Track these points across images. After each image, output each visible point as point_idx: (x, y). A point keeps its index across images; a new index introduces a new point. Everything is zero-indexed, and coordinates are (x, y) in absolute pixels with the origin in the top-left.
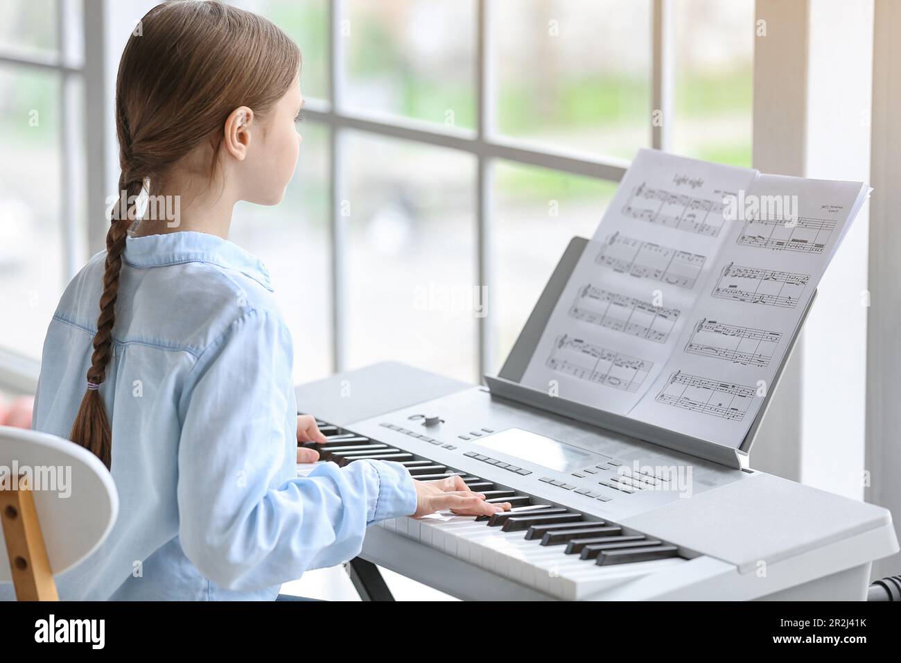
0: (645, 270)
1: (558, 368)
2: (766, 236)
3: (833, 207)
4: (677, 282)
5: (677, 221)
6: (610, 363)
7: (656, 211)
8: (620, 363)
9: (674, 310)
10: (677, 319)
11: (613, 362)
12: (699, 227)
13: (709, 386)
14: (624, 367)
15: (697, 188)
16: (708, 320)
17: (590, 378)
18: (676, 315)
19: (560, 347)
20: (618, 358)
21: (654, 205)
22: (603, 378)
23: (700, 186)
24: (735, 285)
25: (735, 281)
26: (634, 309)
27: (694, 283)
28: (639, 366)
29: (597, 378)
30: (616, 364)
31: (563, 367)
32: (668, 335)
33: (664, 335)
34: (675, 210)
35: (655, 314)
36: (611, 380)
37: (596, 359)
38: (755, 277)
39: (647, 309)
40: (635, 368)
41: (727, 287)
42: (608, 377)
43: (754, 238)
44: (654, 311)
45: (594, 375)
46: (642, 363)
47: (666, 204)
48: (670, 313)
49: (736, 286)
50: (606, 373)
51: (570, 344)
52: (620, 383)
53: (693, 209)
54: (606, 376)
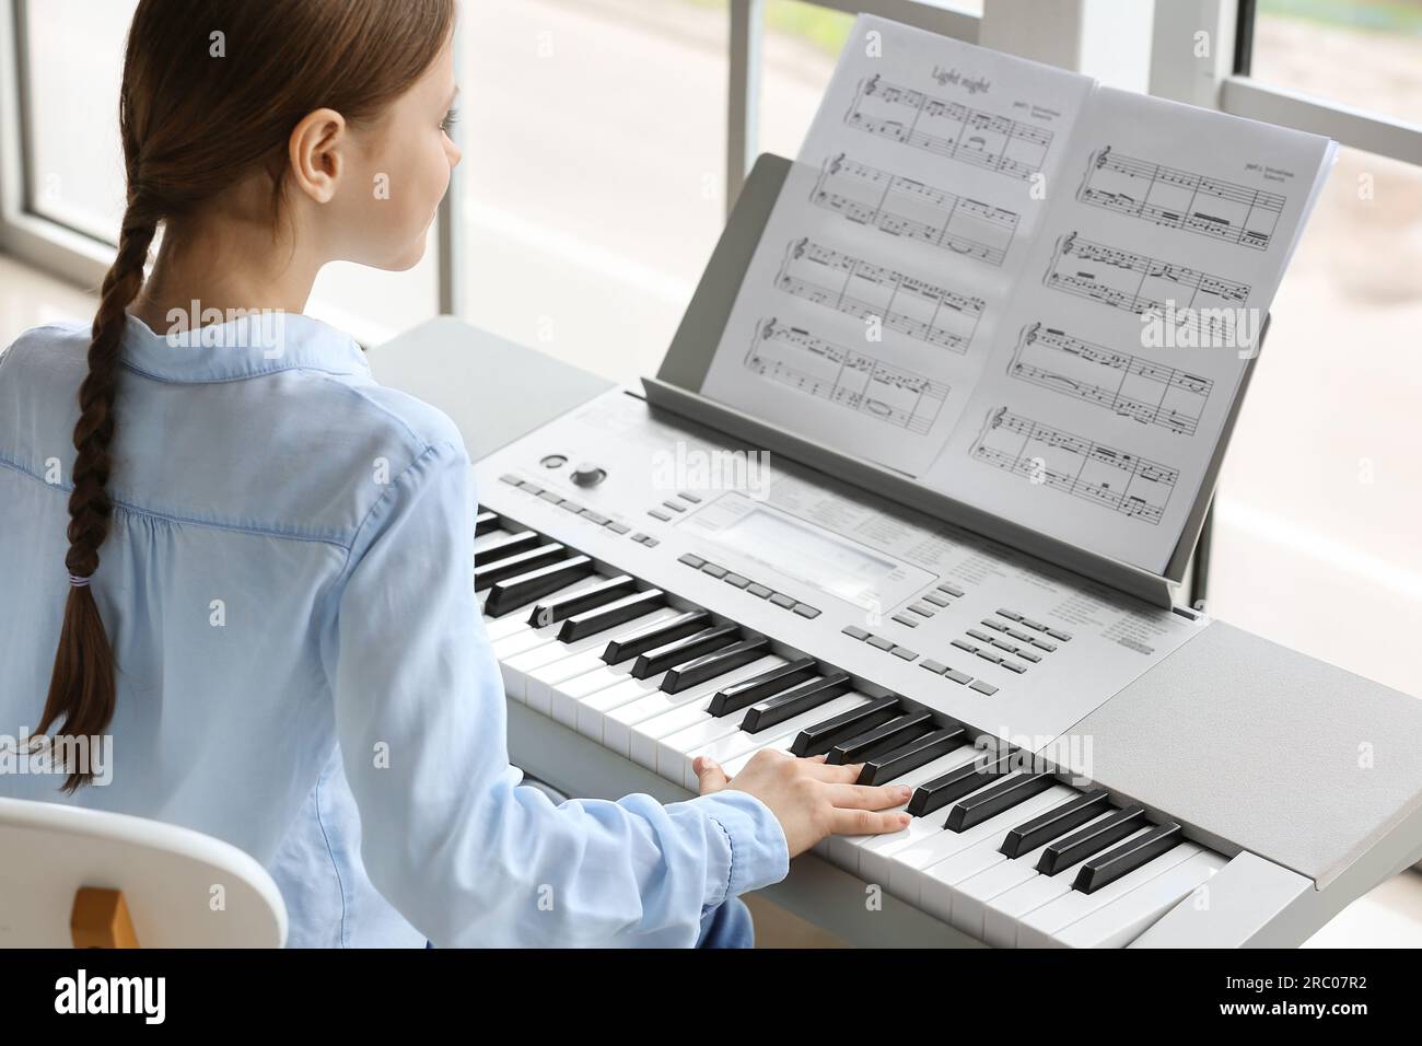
0: (905, 224)
1: (766, 370)
2: (1139, 197)
3: (1271, 170)
4: (969, 250)
5: (951, 147)
6: (865, 376)
7: (908, 125)
8: (884, 377)
9: (973, 299)
10: (981, 313)
11: (871, 374)
12: (995, 160)
13: (1073, 446)
14: (893, 386)
15: (979, 93)
16: (1045, 326)
17: (831, 397)
18: (976, 307)
19: (766, 337)
20: (879, 368)
21: (903, 113)
22: (856, 400)
23: (985, 91)
24: (1091, 273)
25: (1088, 266)
26: (896, 289)
27: (1004, 256)
28: (922, 387)
29: (845, 397)
30: (876, 379)
31: (777, 372)
32: (970, 340)
33: (960, 340)
34: (944, 127)
35: (937, 301)
36: (872, 405)
37: (838, 366)
38: (1129, 267)
39: (920, 292)
40: (916, 391)
41: (1074, 275)
42: (865, 399)
43: (1112, 196)
44: (935, 297)
45: (837, 393)
46: (927, 384)
47: (925, 114)
48: (965, 303)
49: (1092, 277)
50: (861, 393)
51: (784, 335)
52: (890, 413)
53: (978, 128)
54: (861, 397)
